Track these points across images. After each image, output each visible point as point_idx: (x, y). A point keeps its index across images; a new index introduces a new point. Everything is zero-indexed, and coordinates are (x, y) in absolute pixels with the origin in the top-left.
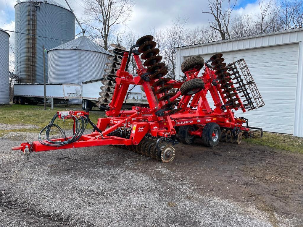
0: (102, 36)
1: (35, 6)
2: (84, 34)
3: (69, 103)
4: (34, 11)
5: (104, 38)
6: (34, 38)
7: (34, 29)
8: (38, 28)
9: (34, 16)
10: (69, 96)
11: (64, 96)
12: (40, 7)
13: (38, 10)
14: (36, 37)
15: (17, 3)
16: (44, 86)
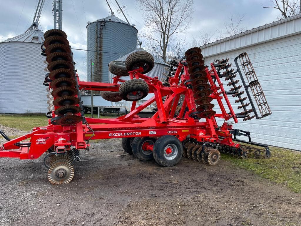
0: (161, 46)
1: (101, 26)
2: (140, 46)
3: (119, 112)
4: (101, 30)
5: (163, 49)
6: (100, 54)
7: (101, 46)
8: (104, 44)
9: (101, 34)
10: (117, 105)
11: (112, 105)
12: (106, 25)
13: (104, 28)
14: (102, 53)
15: (88, 24)
16: (91, 97)
